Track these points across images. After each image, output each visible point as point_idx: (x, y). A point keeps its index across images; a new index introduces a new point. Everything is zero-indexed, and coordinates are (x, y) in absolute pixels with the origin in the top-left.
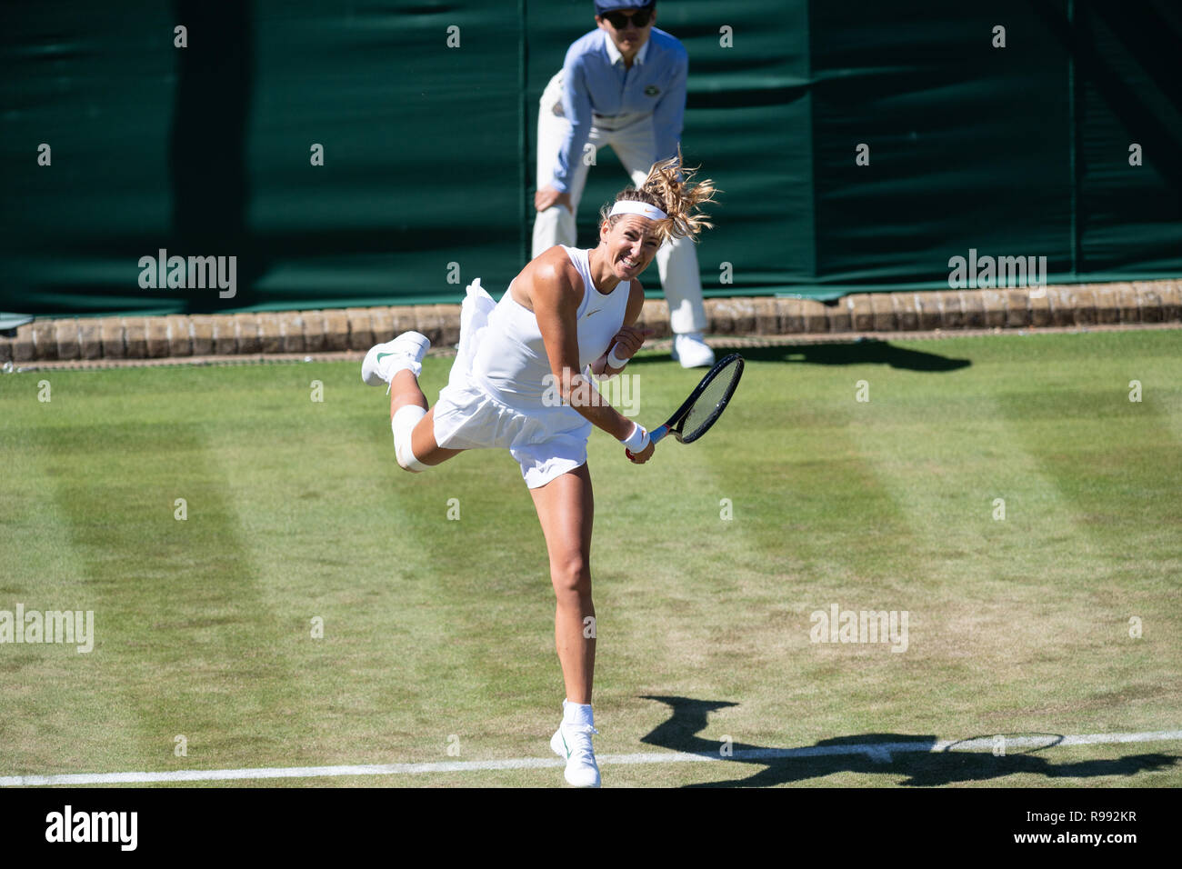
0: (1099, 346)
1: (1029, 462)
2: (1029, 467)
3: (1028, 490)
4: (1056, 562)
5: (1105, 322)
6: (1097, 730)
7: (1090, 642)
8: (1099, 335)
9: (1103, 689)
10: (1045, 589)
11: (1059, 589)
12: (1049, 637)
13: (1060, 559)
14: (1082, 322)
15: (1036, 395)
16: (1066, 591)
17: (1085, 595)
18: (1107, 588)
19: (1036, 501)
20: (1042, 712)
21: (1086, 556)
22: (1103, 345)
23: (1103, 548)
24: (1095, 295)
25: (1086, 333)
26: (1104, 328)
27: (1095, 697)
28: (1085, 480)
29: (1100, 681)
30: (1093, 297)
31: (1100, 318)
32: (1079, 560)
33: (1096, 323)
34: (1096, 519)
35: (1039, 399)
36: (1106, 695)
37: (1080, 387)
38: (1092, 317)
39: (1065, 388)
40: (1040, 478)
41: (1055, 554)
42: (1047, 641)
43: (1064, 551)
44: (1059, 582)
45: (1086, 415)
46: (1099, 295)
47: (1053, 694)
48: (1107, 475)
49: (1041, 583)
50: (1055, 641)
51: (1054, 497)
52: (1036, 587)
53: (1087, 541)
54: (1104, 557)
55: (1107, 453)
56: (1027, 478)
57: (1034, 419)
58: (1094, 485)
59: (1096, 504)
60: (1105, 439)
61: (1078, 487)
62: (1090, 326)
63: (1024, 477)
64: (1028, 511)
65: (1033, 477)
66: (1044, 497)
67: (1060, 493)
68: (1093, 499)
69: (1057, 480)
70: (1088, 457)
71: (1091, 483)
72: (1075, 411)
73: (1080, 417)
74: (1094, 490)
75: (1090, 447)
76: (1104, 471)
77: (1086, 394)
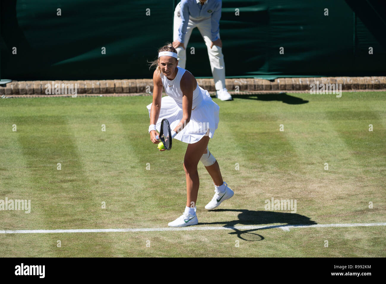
0: (359, 97)
1: (336, 134)
2: (336, 136)
3: (335, 143)
4: (344, 167)
5: (361, 89)
6: (357, 222)
7: (355, 193)
8: (359, 93)
9: (359, 209)
10: (340, 175)
11: (345, 176)
12: (341, 192)
13: (345, 166)
14: (354, 88)
15: (339, 112)
16: (347, 176)
17: (354, 178)
18: (360, 176)
19: (338, 147)
20: (339, 216)
21: (354, 165)
22: (361, 96)
23: (360, 162)
24: (358, 79)
25: (355, 92)
26: (361, 91)
27: (356, 211)
28: (354, 140)
29: (358, 206)
30: (358, 80)
31: (360, 87)
32: (352, 166)
33: (359, 89)
34: (358, 153)
35: (339, 113)
36: (360, 211)
37: (353, 110)
38: (357, 87)
39: (348, 110)
40: (339, 139)
41: (344, 164)
42: (341, 193)
43: (347, 163)
44: (345, 173)
45: (355, 119)
46: (359, 80)
47: (343, 210)
48: (361, 139)
49: (339, 173)
50: (344, 192)
51: (344, 145)
52: (337, 175)
53: (355, 160)
54: (360, 165)
55: (362, 131)
56: (335, 139)
57: (338, 120)
58: (357, 142)
59: (358, 148)
60: (361, 127)
61: (352, 142)
62: (357, 90)
63: (334, 139)
64: (335, 150)
65: (337, 139)
66: (341, 145)
67: (346, 144)
68: (357, 146)
69: (345, 140)
70: (355, 133)
71: (356, 141)
72: (351, 118)
73: (353, 120)
74: (357, 143)
75: (356, 129)
76: (360, 137)
77: (355, 112)
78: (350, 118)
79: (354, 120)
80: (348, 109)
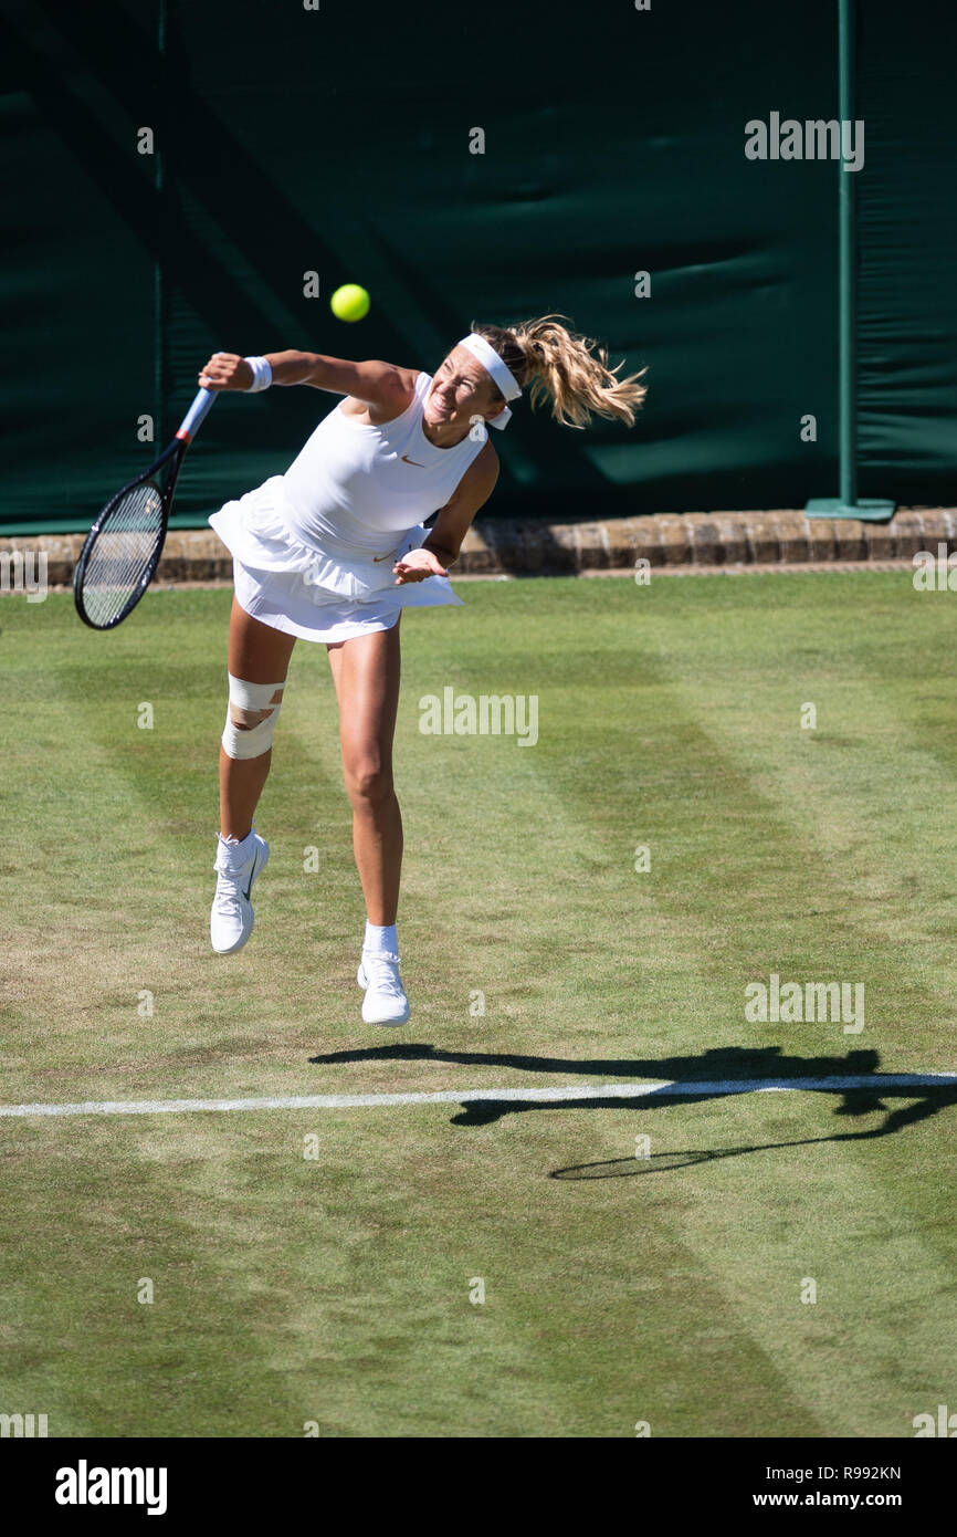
0: (188, 609)
1: (98, 754)
2: (98, 761)
3: (97, 790)
4: (132, 880)
5: (195, 578)
6: (185, 1095)
7: (176, 982)
8: (188, 594)
9: (193, 1043)
10: (118, 915)
11: (136, 915)
12: (123, 976)
13: (136, 877)
14: (167, 577)
15: (108, 669)
16: (145, 917)
17: (169, 923)
18: (197, 915)
19: (107, 804)
20: (115, 1070)
21: (171, 874)
22: (193, 607)
23: (192, 864)
24: (183, 542)
25: (172, 590)
26: (195, 585)
27: (181, 1053)
28: (169, 777)
29: (188, 1033)
30: (181, 545)
31: (189, 572)
32: (162, 878)
33: (184, 579)
34: (183, 827)
35: (111, 675)
36: (197, 1051)
37: (163, 660)
38: (180, 570)
39: (144, 661)
40: (112, 775)
41: (132, 870)
42: (120, 981)
43: (143, 867)
44: (136, 906)
45: (171, 695)
46: (188, 544)
47: (129, 1048)
48: (198, 772)
49: (112, 907)
50: (131, 980)
51: (129, 798)
52: (106, 913)
53: (172, 856)
54: (192, 875)
55: (198, 743)
56: (95, 775)
57: (105, 700)
58: (180, 784)
59: (183, 808)
60: (195, 726)
61: (160, 786)
62: (177, 582)
63: (92, 773)
64: (95, 815)
65: (102, 773)
66: (117, 798)
67: (138, 794)
68: (180, 801)
69: (134, 777)
70: (173, 748)
71: (177, 781)
72: (157, 690)
73: (163, 698)
74: (181, 789)
75: (176, 736)
76: (194, 766)
77: (171, 669)
78: (151, 692)
79: (169, 698)
80: (142, 656)
